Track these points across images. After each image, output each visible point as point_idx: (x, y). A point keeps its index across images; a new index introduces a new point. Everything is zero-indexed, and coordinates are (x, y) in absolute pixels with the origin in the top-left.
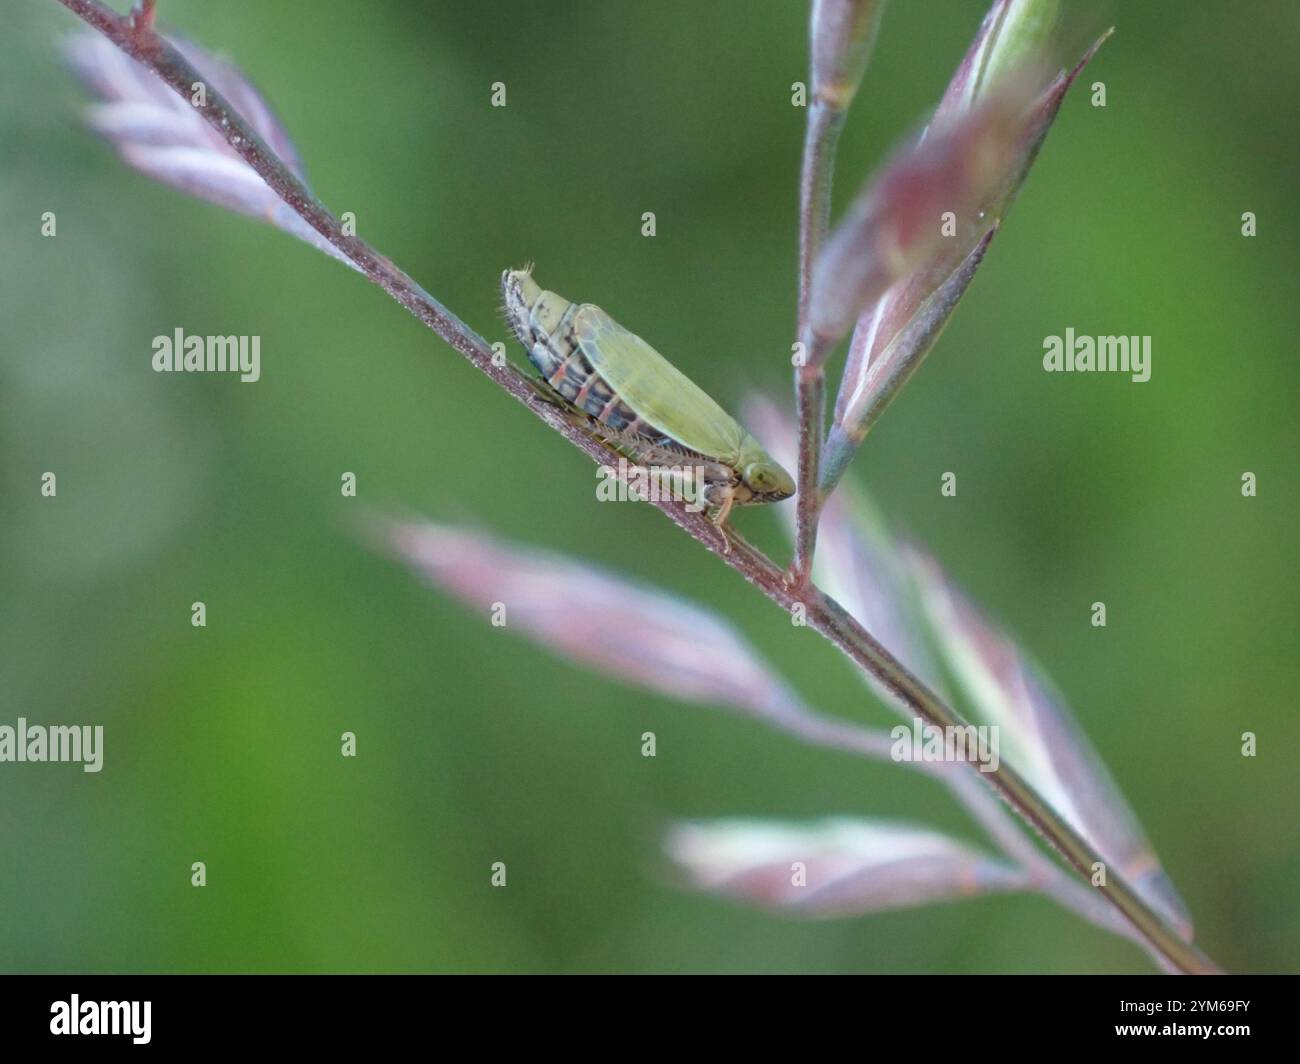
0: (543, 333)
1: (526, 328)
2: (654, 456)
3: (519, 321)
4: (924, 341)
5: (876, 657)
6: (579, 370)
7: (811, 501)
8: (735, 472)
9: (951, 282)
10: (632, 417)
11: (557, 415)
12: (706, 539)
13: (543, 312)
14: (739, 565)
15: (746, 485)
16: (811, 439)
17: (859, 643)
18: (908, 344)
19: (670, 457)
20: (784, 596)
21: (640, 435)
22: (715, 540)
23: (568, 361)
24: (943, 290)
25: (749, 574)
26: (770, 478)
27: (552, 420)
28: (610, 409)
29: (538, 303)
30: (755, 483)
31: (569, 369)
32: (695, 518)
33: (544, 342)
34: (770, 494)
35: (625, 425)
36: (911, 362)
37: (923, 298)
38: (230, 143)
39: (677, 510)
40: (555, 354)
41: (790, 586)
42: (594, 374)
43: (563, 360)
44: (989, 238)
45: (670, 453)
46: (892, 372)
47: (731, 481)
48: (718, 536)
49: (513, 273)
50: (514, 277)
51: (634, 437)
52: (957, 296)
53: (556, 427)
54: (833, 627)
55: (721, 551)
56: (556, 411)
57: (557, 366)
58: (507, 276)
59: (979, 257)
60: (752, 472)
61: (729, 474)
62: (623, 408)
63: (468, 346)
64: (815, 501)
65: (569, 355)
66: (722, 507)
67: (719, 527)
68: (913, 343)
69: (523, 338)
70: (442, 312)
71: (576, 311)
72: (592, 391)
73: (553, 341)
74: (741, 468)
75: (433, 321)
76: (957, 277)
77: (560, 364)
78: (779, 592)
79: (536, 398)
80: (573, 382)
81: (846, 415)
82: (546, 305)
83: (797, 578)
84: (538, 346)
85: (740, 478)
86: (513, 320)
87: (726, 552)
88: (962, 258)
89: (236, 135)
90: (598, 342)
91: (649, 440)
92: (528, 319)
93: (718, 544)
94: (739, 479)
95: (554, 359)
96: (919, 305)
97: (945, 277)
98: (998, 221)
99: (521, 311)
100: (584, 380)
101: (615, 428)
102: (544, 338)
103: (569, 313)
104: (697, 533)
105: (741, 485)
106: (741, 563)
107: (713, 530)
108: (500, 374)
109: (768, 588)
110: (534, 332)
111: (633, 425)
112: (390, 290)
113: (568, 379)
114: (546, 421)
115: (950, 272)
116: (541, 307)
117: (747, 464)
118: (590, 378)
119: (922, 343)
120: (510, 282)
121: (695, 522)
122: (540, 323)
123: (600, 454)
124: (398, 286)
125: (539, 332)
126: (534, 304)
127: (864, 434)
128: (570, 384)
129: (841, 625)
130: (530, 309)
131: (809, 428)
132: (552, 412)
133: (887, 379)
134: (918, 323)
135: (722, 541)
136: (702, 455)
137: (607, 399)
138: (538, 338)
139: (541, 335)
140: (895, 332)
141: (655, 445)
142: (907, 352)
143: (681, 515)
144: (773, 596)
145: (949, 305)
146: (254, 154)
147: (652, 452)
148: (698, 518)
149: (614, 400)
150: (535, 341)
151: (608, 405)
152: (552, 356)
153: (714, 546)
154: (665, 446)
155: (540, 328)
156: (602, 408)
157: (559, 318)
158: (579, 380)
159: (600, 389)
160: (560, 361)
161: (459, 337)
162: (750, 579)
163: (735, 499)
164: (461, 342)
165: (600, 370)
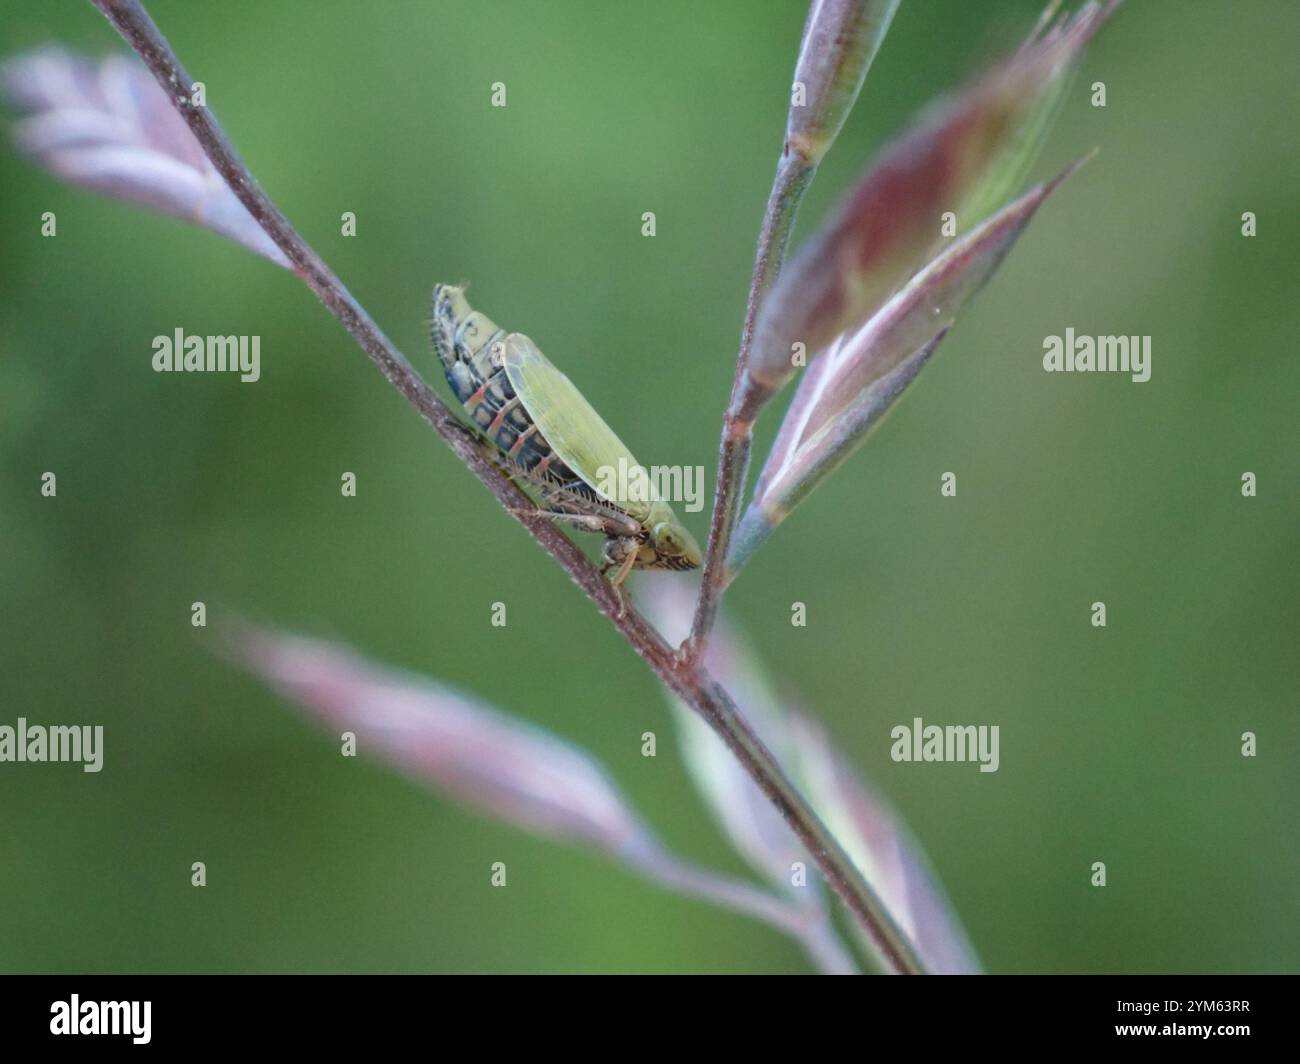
0: (468, 351)
1: (450, 344)
2: (561, 500)
3: (444, 336)
4: (858, 430)
5: (757, 756)
6: (499, 394)
7: (716, 575)
8: (643, 528)
9: (895, 374)
10: (546, 451)
11: (467, 443)
12: (600, 599)
13: (471, 330)
14: (629, 633)
15: (652, 545)
16: (728, 504)
17: (742, 738)
18: (842, 430)
19: (577, 501)
20: (672, 674)
21: (550, 474)
22: (610, 601)
23: (489, 382)
24: (886, 380)
25: (640, 645)
26: (679, 541)
27: (460, 449)
28: (523, 440)
29: (467, 321)
30: (662, 544)
31: (488, 391)
32: (593, 575)
33: (467, 361)
34: (676, 559)
35: (537, 461)
36: (842, 448)
37: (866, 384)
38: (174, 103)
39: (576, 564)
40: (476, 374)
41: (681, 663)
42: (514, 400)
43: (484, 381)
44: (942, 336)
45: (579, 497)
46: (823, 454)
47: (637, 536)
48: (613, 598)
49: (446, 288)
50: (446, 291)
51: (544, 476)
52: (901, 388)
53: (463, 458)
54: (718, 716)
55: (614, 615)
56: (467, 438)
57: (475, 387)
58: (440, 289)
59: (929, 354)
60: (660, 530)
61: (637, 528)
62: (538, 440)
63: (386, 357)
64: (721, 575)
65: (491, 376)
66: (624, 565)
67: (615, 588)
68: (848, 428)
69: (445, 355)
70: (365, 317)
71: (505, 336)
72: (509, 418)
73: (477, 361)
74: (650, 526)
75: (353, 325)
76: (902, 369)
77: (479, 386)
78: (667, 669)
79: (447, 422)
80: (489, 407)
81: (766, 495)
82: (475, 324)
83: (689, 657)
84: (459, 365)
85: (647, 535)
86: (439, 335)
87: (619, 616)
88: (910, 351)
89: (183, 95)
90: (523, 369)
91: (559, 481)
92: (455, 334)
93: (613, 607)
94: (645, 537)
95: (474, 380)
96: (859, 391)
97: (891, 367)
98: (953, 320)
99: (448, 327)
100: (502, 404)
101: (525, 464)
102: (467, 356)
103: (498, 336)
104: (592, 592)
105: (646, 545)
106: (633, 631)
107: (608, 589)
108: (414, 393)
109: (657, 663)
110: (458, 348)
111: (545, 460)
112: (313, 286)
113: (484, 402)
114: (453, 449)
115: (897, 363)
116: (470, 324)
117: (657, 523)
118: (509, 403)
119: (857, 430)
120: (442, 295)
121: (593, 579)
122: (465, 341)
123: (505, 492)
124: (322, 282)
125: (463, 349)
126: (462, 321)
127: (782, 517)
128: (487, 410)
129: (726, 716)
130: (458, 325)
131: (727, 492)
132: (462, 440)
133: (816, 460)
134: (856, 410)
135: (617, 605)
136: (612, 504)
137: (523, 428)
138: (461, 356)
139: (466, 353)
140: (829, 415)
141: (564, 487)
142: (840, 437)
143: (579, 570)
144: (660, 674)
145: (891, 396)
146: (197, 118)
147: (560, 493)
148: (597, 576)
149: (531, 429)
150: (458, 359)
151: (522, 435)
152: (472, 376)
153: (608, 609)
154: (574, 490)
155: (465, 345)
156: (516, 438)
157: (486, 340)
158: (497, 405)
159: (518, 416)
160: (480, 381)
161: (378, 347)
162: (639, 651)
163: (637, 559)
164: (378, 352)
165: (521, 396)
